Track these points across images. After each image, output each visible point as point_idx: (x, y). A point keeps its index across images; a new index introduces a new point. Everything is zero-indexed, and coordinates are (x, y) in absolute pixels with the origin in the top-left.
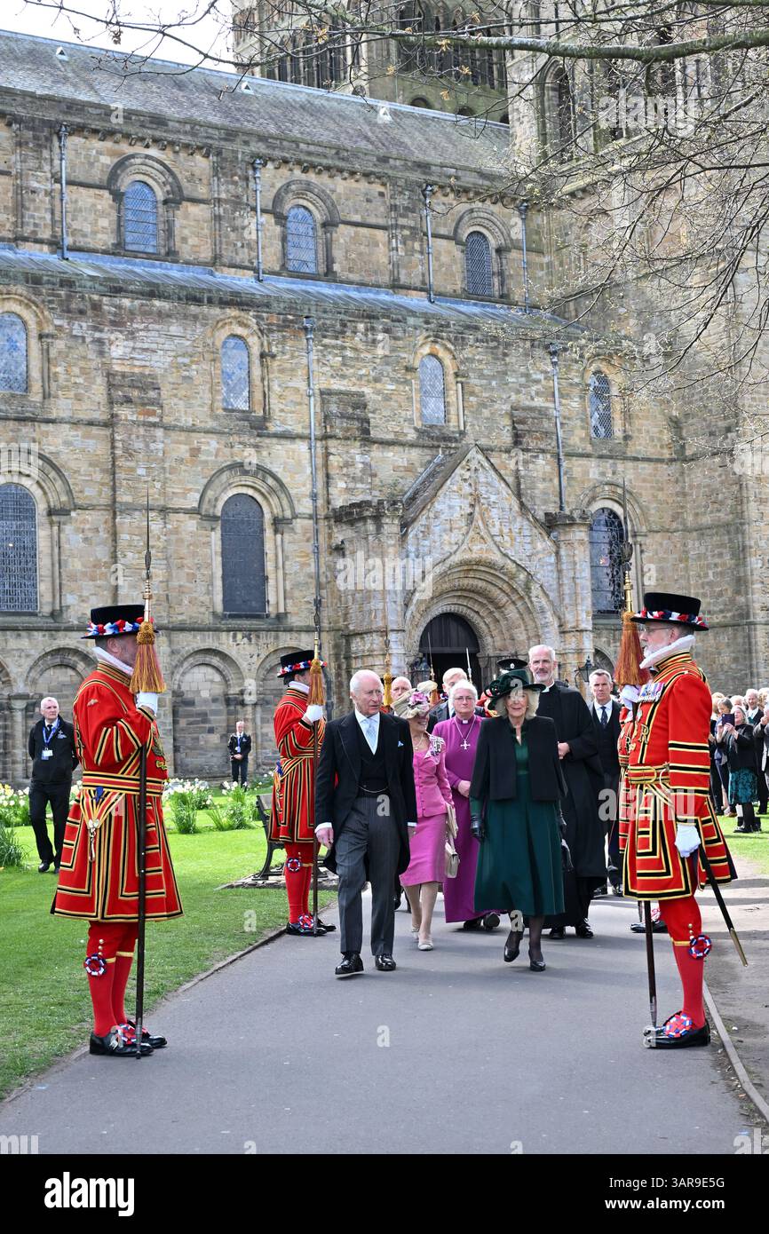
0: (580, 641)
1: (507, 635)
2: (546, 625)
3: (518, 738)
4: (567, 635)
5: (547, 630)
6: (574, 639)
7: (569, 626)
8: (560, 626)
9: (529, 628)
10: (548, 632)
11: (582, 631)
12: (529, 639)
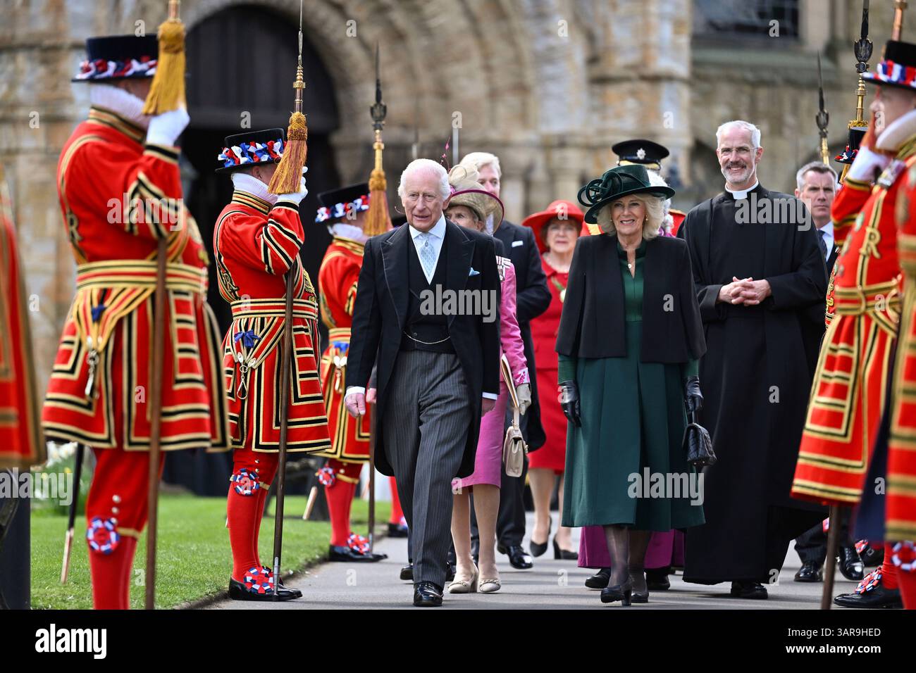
0: (651, 112)
1: (426, 82)
2: (547, 57)
3: (631, 266)
4: (612, 91)
5: (549, 70)
6: (631, 103)
7: (619, 63)
8: (593, 60)
9: (495, 62)
10: (553, 78)
11: (656, 79)
12: (493, 95)
